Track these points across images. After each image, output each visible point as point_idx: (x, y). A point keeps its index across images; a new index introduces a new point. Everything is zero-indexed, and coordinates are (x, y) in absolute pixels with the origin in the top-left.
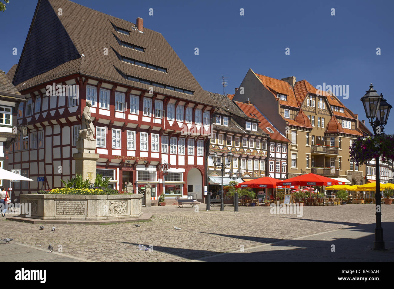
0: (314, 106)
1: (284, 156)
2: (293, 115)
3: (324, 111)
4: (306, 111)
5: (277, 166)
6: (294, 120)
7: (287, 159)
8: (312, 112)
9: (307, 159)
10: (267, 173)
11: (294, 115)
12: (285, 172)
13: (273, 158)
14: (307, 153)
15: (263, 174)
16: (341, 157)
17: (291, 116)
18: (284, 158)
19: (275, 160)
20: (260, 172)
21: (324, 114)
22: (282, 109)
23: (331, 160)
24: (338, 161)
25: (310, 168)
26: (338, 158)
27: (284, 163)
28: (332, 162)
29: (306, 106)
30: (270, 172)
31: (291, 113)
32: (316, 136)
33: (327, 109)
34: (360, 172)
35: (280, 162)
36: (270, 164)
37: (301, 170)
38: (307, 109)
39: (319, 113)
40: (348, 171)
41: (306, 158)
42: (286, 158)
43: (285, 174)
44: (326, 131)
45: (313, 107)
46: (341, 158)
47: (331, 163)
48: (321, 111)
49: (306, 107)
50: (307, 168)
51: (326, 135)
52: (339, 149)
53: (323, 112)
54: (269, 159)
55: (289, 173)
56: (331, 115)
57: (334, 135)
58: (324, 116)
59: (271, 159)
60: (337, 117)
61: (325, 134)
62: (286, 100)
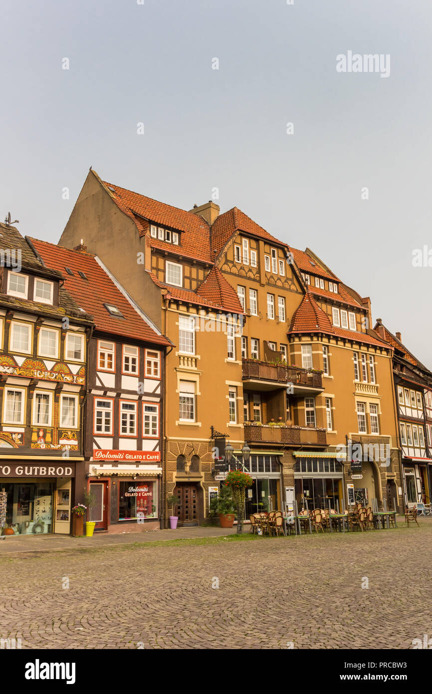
0: (254, 264)
1: (150, 386)
2: (194, 279)
3: (283, 280)
4: (230, 273)
5: (124, 416)
6: (196, 292)
7: (162, 397)
8: (249, 279)
9: (231, 400)
10: (85, 436)
11: (197, 280)
12: (157, 436)
13: (111, 390)
14: (228, 382)
15: (68, 439)
16: (332, 396)
17: (187, 281)
18: (151, 391)
19: (118, 395)
20: (56, 433)
21: (283, 288)
22: (157, 261)
23: (307, 406)
24: (324, 407)
25: (241, 426)
26: (324, 401)
27: (149, 409)
28: (310, 409)
29: (232, 262)
30: (96, 432)
31: (187, 274)
32: (264, 341)
33: (290, 275)
34: (383, 437)
35: (135, 404)
36: (97, 409)
37: (212, 428)
38: (234, 270)
39: (269, 284)
40: (352, 435)
41: (228, 397)
42: (158, 392)
43: (157, 442)
44: (291, 329)
45: (252, 265)
46: (331, 398)
47: (308, 412)
48: (276, 279)
49: (231, 265)
50: (233, 423)
51: (292, 341)
52: (326, 375)
53: (279, 283)
54: (94, 392)
55: (170, 438)
56: (304, 293)
57: (309, 339)
58: (282, 292)
59: (101, 393)
60: (317, 298)
61: (290, 337)
62: (177, 243)
